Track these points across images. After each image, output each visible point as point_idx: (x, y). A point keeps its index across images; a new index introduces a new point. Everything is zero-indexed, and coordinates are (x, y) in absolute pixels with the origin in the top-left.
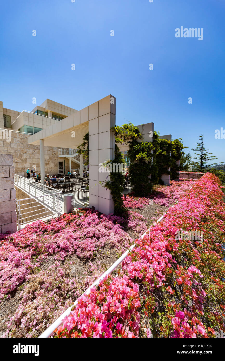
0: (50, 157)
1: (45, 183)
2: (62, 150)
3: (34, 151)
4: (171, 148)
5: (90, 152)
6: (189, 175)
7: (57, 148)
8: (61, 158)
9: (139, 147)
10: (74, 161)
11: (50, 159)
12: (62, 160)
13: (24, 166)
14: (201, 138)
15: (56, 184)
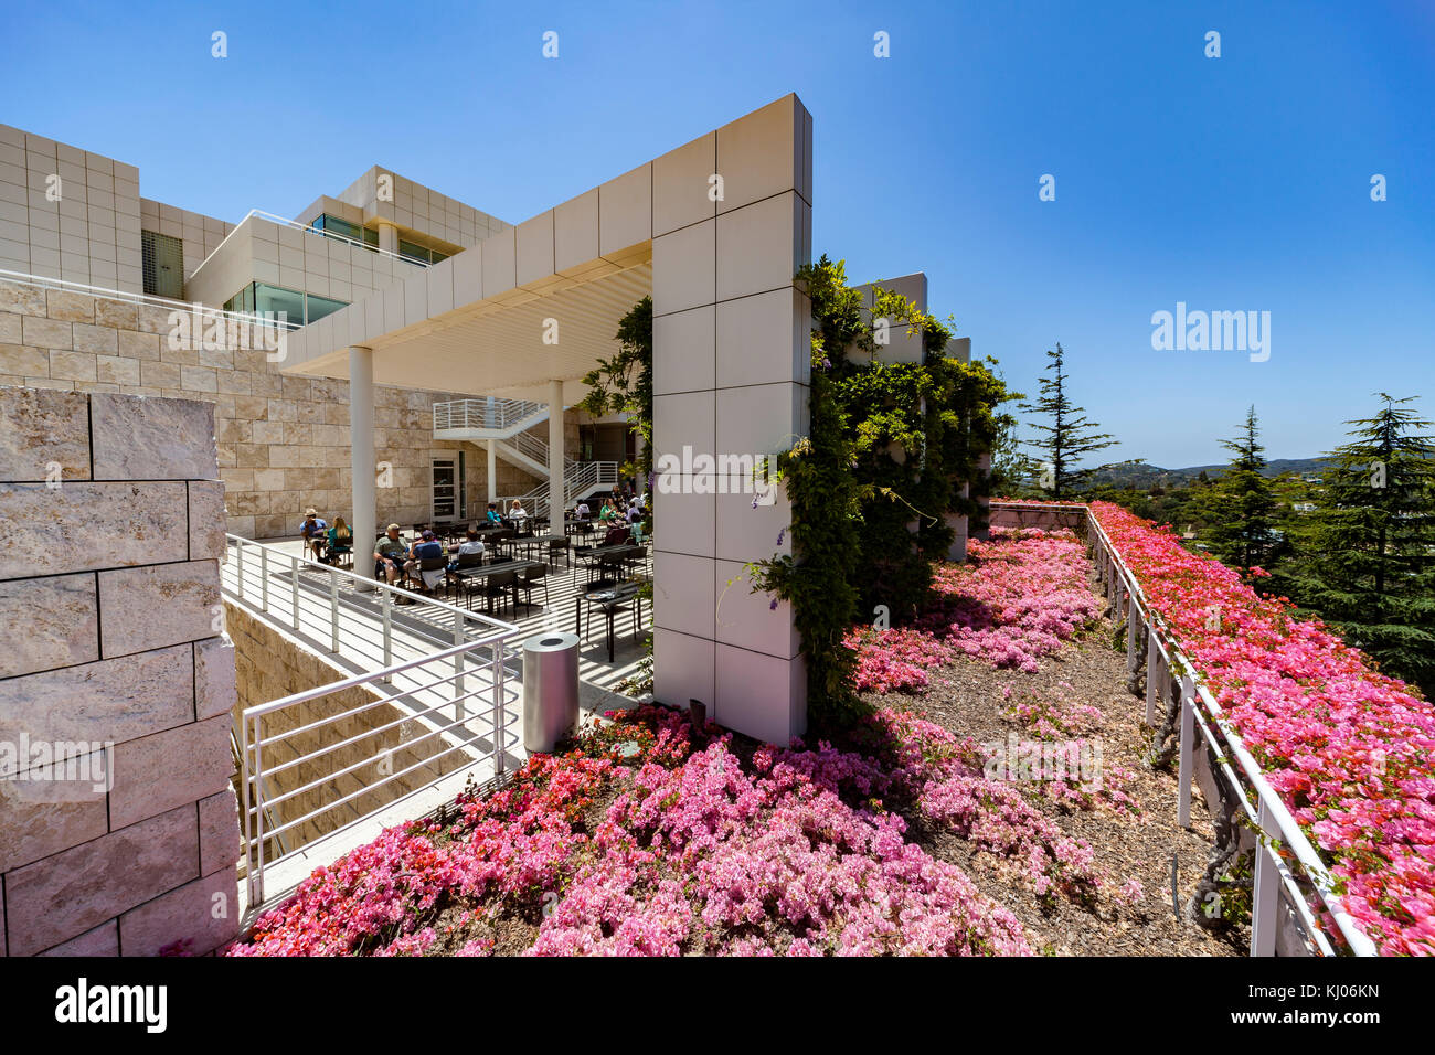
0: (388, 440)
1: (379, 567)
2: (449, 407)
3: (306, 411)
4: (972, 396)
5: (658, 404)
6: (1019, 513)
7: (424, 399)
8: (447, 444)
9: (866, 384)
10: (507, 460)
11: (389, 447)
12: (452, 455)
13: (256, 485)
14: (1053, 360)
15: (438, 572)
